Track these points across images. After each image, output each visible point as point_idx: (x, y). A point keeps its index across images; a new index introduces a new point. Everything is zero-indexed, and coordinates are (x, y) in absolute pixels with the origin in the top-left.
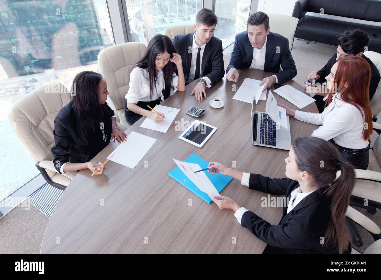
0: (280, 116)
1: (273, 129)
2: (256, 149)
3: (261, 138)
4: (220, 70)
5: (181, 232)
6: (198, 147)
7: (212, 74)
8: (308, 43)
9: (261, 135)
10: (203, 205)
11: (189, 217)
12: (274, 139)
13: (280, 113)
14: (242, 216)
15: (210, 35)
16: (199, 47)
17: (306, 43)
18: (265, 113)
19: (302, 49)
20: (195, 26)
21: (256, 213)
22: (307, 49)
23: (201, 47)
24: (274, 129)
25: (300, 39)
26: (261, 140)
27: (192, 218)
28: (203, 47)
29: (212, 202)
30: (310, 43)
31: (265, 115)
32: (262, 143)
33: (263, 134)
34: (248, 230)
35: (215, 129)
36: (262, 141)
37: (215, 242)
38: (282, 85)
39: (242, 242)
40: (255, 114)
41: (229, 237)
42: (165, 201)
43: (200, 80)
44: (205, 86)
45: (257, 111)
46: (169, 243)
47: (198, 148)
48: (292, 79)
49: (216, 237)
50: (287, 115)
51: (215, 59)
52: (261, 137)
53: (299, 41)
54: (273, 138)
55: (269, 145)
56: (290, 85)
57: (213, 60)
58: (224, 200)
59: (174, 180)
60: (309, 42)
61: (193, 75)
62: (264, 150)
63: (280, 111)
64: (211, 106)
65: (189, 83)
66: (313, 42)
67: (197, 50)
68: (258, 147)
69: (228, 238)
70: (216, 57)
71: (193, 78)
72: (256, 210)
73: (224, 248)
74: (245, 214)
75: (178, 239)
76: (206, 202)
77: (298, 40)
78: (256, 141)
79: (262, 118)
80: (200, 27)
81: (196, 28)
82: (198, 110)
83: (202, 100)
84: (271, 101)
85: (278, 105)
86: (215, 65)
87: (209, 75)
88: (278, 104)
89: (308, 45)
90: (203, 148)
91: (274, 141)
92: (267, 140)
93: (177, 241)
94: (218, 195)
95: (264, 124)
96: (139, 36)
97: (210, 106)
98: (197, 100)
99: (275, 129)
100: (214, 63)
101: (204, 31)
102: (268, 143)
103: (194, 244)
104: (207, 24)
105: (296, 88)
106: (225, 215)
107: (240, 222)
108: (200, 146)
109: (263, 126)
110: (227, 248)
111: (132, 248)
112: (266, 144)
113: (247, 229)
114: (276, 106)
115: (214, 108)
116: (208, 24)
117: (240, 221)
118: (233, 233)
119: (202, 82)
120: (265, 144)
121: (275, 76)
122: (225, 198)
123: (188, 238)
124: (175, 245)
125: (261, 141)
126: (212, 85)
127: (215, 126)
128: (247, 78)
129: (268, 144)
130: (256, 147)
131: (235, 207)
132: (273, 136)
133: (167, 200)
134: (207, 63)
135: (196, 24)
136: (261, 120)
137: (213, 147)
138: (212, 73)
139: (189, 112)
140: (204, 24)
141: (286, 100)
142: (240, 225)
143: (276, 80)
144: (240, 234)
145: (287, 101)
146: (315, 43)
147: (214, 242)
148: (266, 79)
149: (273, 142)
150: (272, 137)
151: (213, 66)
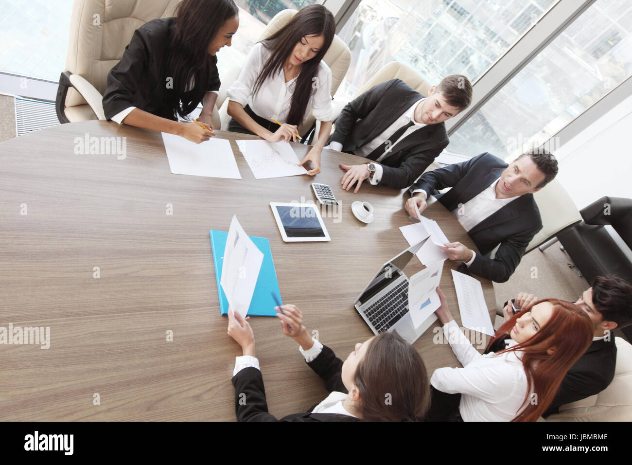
0: (423, 306)
1: (399, 313)
2: (351, 313)
3: (372, 307)
4: (408, 176)
5: (151, 310)
6: (281, 237)
7: (393, 171)
8: (570, 267)
9: (376, 303)
10: (213, 309)
11: (181, 304)
12: (387, 325)
13: (428, 302)
14: (244, 367)
15: (439, 116)
16: (413, 121)
17: (568, 264)
18: (408, 281)
19: (554, 267)
20: (432, 90)
21: (266, 384)
22: (561, 273)
23: (415, 123)
24: (401, 313)
25: (565, 251)
26: (369, 309)
27: (184, 308)
28: (419, 126)
29: (225, 316)
30: (575, 270)
31: (406, 283)
32: (367, 315)
33: (380, 306)
34: (234, 392)
35: (327, 238)
36: (369, 313)
37: (179, 364)
38: (472, 275)
39: (212, 398)
40: (397, 272)
41: (203, 375)
42: (173, 256)
43: (369, 163)
44: (368, 176)
45: (404, 272)
46: (125, 307)
47: (280, 239)
48: (493, 281)
49: (187, 359)
50: (436, 313)
51: (417, 156)
52: (374, 305)
53: (561, 252)
54: (387, 323)
55: (374, 325)
56: (482, 284)
57: (414, 155)
58: (242, 326)
59: (211, 244)
60: (574, 267)
61: (371, 149)
62: (361, 324)
63: (430, 299)
64: (351, 208)
65: (354, 155)
66: (579, 273)
67: (407, 122)
68: (356, 314)
69: (200, 376)
70: (421, 155)
71: (367, 152)
72: (270, 381)
73: (184, 382)
74: (251, 369)
75: (140, 314)
76: (220, 308)
77: (562, 250)
78: (362, 304)
79: (400, 287)
80: (436, 94)
81: (431, 92)
82: (330, 196)
83: (348, 189)
84: (431, 275)
85: (437, 290)
86: (409, 163)
87: (387, 167)
88: (439, 289)
89: (568, 270)
90: (287, 245)
91: (384, 327)
92: (377, 318)
93: (135, 314)
94: (243, 315)
95: (394, 295)
96: (364, 48)
97: (351, 206)
98: (342, 183)
99: (403, 315)
100: (411, 160)
101: (436, 105)
102: (375, 321)
103: (153, 340)
104: (448, 97)
105: (486, 296)
106: (227, 348)
107: (235, 374)
108: (286, 239)
109: (391, 297)
110: (186, 386)
111: (75, 266)
112: (371, 320)
113: (234, 390)
114: (433, 288)
115: (352, 213)
116: (450, 99)
117: (235, 372)
118: (213, 377)
119: (369, 169)
120: (369, 319)
121: (474, 254)
122: (247, 325)
123: (153, 326)
124: (128, 317)
125: (367, 310)
126: (378, 184)
127: (330, 236)
128: (435, 221)
129: (373, 323)
130: (354, 311)
131: (248, 349)
132: (390, 320)
133: (174, 258)
134: (402, 150)
135: (436, 87)
136: (396, 288)
137: (300, 257)
138: (395, 169)
139: (317, 187)
140: (444, 95)
141: (457, 297)
142: (231, 378)
143: (470, 260)
144: (220, 388)
145: (456, 299)
146: (581, 277)
147: (179, 362)
148: (458, 245)
149: (382, 327)
150: (387, 321)
151: (406, 163)
